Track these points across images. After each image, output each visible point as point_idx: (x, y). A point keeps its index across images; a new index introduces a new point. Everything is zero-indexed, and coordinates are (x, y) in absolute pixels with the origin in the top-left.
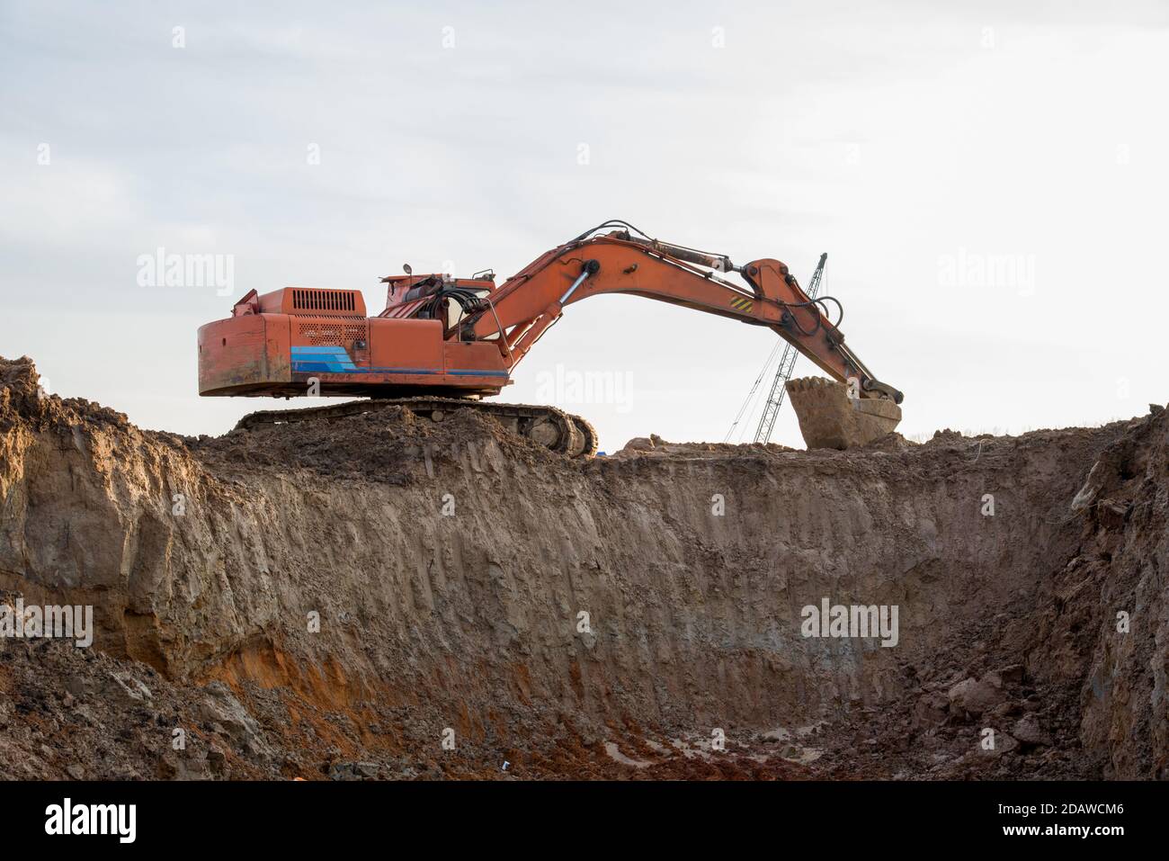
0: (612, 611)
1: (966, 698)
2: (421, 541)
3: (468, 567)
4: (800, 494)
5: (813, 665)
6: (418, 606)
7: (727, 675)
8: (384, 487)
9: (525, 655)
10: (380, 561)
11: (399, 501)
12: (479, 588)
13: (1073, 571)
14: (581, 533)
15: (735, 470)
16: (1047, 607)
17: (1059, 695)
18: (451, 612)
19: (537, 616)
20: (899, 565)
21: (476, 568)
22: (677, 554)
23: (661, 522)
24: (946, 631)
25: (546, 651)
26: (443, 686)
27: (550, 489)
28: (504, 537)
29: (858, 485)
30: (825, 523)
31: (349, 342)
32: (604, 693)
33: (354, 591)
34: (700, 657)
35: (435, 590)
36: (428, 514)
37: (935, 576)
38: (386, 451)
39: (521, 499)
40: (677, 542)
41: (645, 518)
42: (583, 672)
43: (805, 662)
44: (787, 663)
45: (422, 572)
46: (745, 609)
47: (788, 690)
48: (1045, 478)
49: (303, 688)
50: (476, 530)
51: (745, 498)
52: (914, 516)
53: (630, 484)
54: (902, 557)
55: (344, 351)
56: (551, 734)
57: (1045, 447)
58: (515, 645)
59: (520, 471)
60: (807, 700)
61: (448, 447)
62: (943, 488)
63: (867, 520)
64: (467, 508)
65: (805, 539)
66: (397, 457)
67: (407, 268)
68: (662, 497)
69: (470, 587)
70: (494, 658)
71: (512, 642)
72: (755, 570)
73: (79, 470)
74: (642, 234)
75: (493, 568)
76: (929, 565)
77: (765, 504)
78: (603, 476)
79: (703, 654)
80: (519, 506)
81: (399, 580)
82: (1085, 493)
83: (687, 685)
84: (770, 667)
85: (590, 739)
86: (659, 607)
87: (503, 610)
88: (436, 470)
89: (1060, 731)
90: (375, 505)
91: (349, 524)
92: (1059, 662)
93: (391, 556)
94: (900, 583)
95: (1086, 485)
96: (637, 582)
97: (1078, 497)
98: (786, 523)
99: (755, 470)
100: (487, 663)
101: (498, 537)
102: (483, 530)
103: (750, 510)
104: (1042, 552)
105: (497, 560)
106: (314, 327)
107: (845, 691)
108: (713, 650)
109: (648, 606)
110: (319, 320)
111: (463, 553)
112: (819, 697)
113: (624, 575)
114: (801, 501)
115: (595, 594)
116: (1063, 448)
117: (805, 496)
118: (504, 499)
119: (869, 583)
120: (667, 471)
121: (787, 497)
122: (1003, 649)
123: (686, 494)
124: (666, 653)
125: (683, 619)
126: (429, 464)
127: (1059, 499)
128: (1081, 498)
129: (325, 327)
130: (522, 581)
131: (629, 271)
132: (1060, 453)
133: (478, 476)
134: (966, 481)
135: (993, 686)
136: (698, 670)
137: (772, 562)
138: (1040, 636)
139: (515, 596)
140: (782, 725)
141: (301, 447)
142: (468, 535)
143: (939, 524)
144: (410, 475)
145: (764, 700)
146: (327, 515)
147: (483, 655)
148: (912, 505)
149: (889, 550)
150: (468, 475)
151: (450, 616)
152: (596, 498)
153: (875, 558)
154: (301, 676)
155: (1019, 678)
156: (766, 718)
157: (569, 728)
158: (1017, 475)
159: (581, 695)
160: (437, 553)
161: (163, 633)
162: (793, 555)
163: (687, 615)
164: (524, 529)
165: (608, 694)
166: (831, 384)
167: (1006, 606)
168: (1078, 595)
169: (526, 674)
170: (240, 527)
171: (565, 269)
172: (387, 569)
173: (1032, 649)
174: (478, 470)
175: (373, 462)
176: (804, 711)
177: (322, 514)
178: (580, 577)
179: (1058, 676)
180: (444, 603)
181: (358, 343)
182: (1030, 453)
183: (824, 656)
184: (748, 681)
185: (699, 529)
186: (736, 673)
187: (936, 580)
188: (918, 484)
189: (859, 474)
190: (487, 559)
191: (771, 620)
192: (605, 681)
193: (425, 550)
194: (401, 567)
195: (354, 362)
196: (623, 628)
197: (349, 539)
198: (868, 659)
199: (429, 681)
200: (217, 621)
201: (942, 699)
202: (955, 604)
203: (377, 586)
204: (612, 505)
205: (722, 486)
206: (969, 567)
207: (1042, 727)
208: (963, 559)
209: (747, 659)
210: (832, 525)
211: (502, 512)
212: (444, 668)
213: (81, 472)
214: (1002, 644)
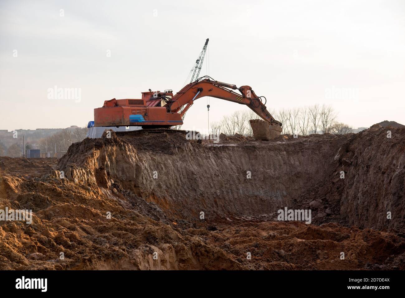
0: (222, 186)
1: (314, 205)
2: (177, 169)
3: (188, 175)
4: (265, 155)
5: (271, 199)
6: (178, 185)
7: (251, 202)
8: (167, 155)
9: (204, 197)
10: (169, 174)
11: (171, 159)
12: (191, 180)
13: (336, 175)
14: (213, 166)
15: (247, 149)
16: (330, 184)
17: (335, 204)
18: (186, 186)
19: (205, 187)
20: (291, 174)
21: (190, 175)
22: (235, 171)
23: (231, 163)
24: (303, 190)
25: (208, 196)
26: (187, 204)
27: (204, 155)
28: (196, 168)
29: (279, 153)
30: (271, 163)
31: (143, 114)
32: (223, 206)
33: (164, 181)
34: (244, 197)
35: (181, 181)
36: (178, 162)
37: (300, 176)
38: (166, 146)
39: (198, 158)
40: (235, 168)
41: (227, 162)
42: (217, 201)
43: (269, 198)
44: (265, 199)
45: (178, 176)
46: (254, 185)
47: (266, 205)
48: (326, 151)
49: (160, 204)
50: (189, 166)
51: (251, 156)
52: (293, 161)
53: (222, 153)
54: (291, 172)
55: (142, 116)
56: (213, 216)
57: (326, 142)
58: (201, 194)
59: (197, 150)
60: (271, 207)
61: (180, 144)
62: (300, 153)
63: (282, 162)
64: (186, 160)
65: (267, 167)
66: (169, 147)
67: (150, 90)
68: (230, 156)
69: (189, 180)
70: (197, 198)
71: (201, 193)
72: (255, 175)
73: (124, 154)
74: (213, 79)
75: (194, 175)
76: (298, 174)
77: (256, 158)
78: (215, 151)
79: (245, 196)
80: (198, 159)
81: (174, 178)
82: (338, 156)
83: (242, 204)
84: (261, 199)
85: (222, 217)
86: (233, 185)
87: (198, 186)
88: (178, 150)
89: (335, 211)
90: (166, 160)
91: (162, 165)
92: (334, 197)
93: (171, 173)
94: (291, 178)
95: (338, 154)
96: (227, 179)
97: (336, 157)
98: (262, 163)
99: (253, 149)
100: (195, 199)
101: (194, 168)
102: (190, 166)
103: (252, 160)
104: (326, 170)
105: (195, 173)
106: (135, 110)
107: (279, 205)
108: (247, 195)
109: (230, 185)
110: (136, 108)
111: (187, 171)
112: (273, 206)
113: (224, 177)
114: (265, 157)
115: (218, 182)
116: (331, 143)
117: (266, 156)
118: (194, 158)
119: (284, 178)
120: (230, 149)
121: (262, 156)
122: (319, 194)
123: (236, 155)
124: (236, 196)
125: (239, 188)
126: (177, 149)
127: (330, 156)
128: (337, 157)
129: (138, 110)
130: (201, 178)
131: (210, 90)
132: (330, 144)
133: (188, 152)
134: (306, 152)
135: (320, 202)
136: (244, 200)
137: (259, 173)
138: (329, 191)
139: (200, 182)
140: (265, 213)
141: (142, 144)
142: (187, 167)
143: (300, 163)
144: (173, 152)
145: (261, 207)
146: (156, 163)
147: (194, 197)
148: (293, 158)
149: (288, 170)
150: (185, 152)
151: (185, 187)
152: (215, 157)
153: (285, 172)
154: (160, 202)
155: (325, 200)
156: (261, 212)
157: (217, 214)
158: (319, 150)
159: (218, 207)
160: (181, 171)
161: (142, 191)
162: (264, 171)
163: (240, 187)
164: (199, 165)
165: (224, 206)
166: (264, 122)
167: (317, 184)
168: (338, 181)
169: (205, 201)
170: (145, 166)
171: (193, 90)
172: (171, 176)
173: (327, 194)
174: (188, 150)
175: (163, 148)
176: (270, 210)
177: (155, 162)
178: (214, 177)
179: (334, 199)
180: (184, 184)
181: (146, 114)
182: (322, 144)
183: (274, 197)
184: (256, 203)
185: (240, 165)
186: (253, 201)
187: (300, 177)
188: (294, 152)
189: (279, 150)
190: (193, 173)
191: (260, 188)
192: (223, 203)
193: (178, 171)
194: (174, 175)
195: (145, 119)
196: (225, 190)
197: (162, 168)
198: (284, 197)
199: (184, 203)
200: (147, 188)
201: (308, 205)
202: (305, 183)
203: (169, 180)
204: (219, 159)
205: (245, 153)
206: (308, 174)
207: (332, 211)
208: (306, 172)
209: (256, 198)
210: (273, 163)
211: (194, 161)
212: (187, 200)
213: (125, 155)
214: (318, 193)
